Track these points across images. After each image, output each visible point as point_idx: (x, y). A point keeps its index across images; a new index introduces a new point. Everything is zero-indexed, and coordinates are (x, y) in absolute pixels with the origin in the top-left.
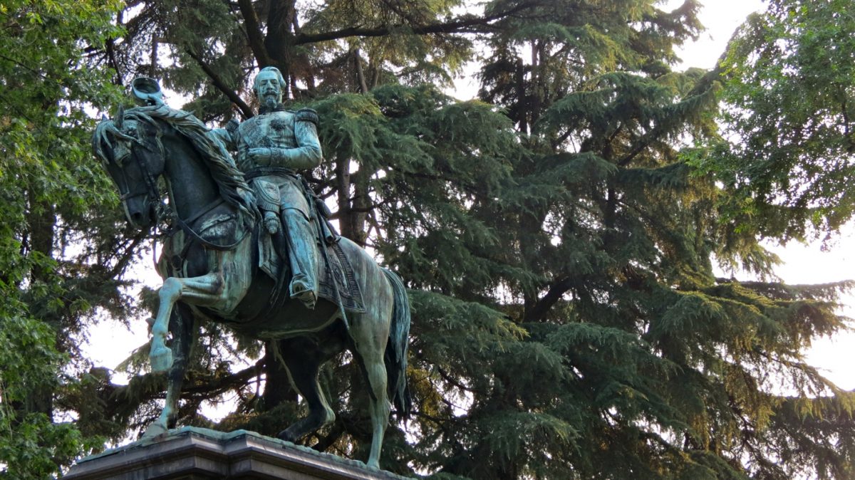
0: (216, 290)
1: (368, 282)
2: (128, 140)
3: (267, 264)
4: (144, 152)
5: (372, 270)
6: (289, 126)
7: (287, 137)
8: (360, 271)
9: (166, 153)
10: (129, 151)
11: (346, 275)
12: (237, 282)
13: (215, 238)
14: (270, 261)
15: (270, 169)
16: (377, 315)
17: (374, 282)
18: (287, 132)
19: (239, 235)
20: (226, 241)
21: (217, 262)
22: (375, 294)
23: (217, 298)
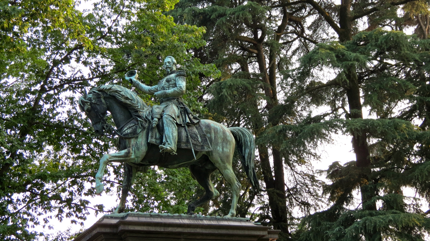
0: (127, 155)
1: (215, 137)
2: (88, 102)
3: (154, 140)
4: (96, 105)
5: (217, 131)
6: (173, 79)
7: (173, 84)
8: (210, 133)
9: (107, 104)
10: (90, 106)
11: (201, 137)
12: (138, 150)
13: (127, 134)
14: (156, 138)
15: (166, 99)
16: (221, 150)
17: (219, 136)
18: (173, 82)
19: (139, 130)
20: (132, 134)
21: (129, 144)
22: (220, 141)
23: (129, 158)
